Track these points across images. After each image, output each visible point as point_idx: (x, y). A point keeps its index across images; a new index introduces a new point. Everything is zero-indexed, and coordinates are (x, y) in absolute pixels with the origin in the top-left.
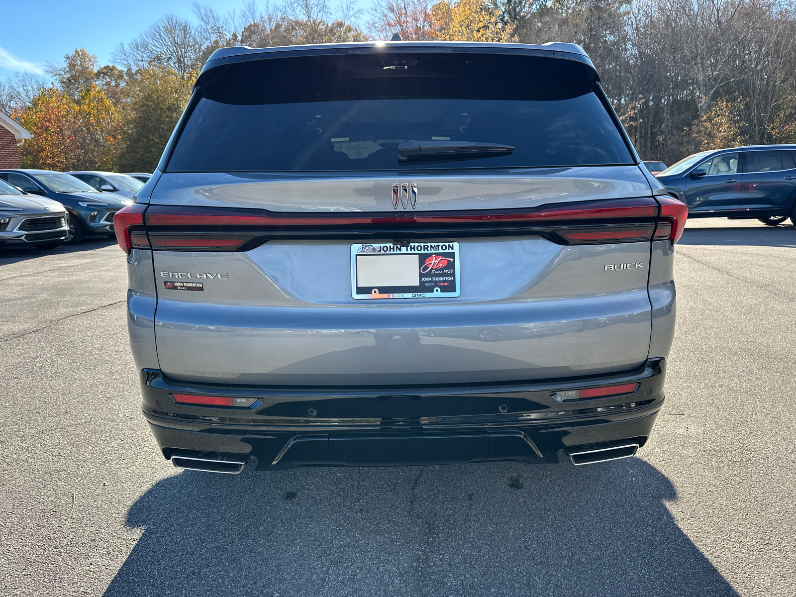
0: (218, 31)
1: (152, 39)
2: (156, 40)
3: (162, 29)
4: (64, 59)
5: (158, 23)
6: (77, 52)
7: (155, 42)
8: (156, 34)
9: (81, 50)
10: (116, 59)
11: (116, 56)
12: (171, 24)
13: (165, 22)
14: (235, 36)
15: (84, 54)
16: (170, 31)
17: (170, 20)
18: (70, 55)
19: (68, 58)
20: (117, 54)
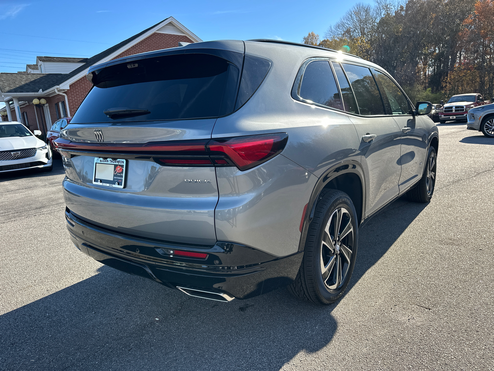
0: (386, 7)
1: (347, 20)
2: (348, 20)
3: (353, 13)
4: (303, 40)
5: (351, 10)
6: (309, 34)
7: (348, 21)
8: (350, 16)
9: (312, 33)
10: (326, 35)
11: (327, 34)
12: (359, 9)
13: (356, 8)
14: (402, 7)
15: (313, 35)
16: (357, 13)
17: (358, 6)
18: (306, 37)
19: (305, 39)
20: (327, 33)
